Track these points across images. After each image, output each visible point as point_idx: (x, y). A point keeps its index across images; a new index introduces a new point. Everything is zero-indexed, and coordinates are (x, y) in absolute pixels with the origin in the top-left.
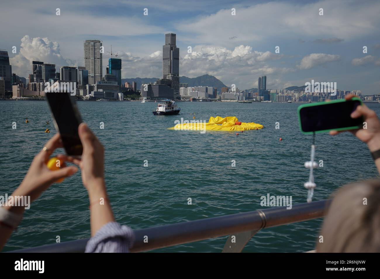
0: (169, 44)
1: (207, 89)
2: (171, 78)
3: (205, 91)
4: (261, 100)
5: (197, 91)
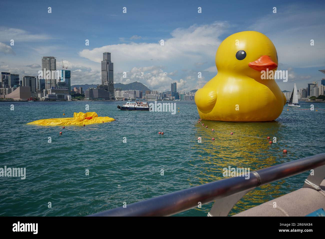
0: (106, 60)
1: (135, 92)
2: (107, 84)
4: (173, 99)
5: (128, 94)
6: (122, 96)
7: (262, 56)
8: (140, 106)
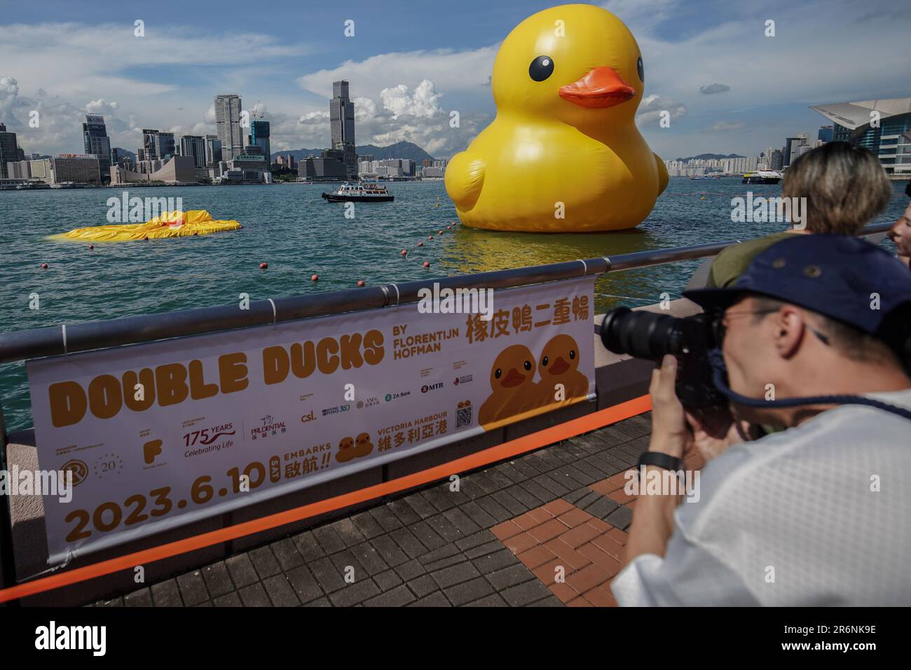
0: (339, 97)
1: (401, 162)
2: (342, 148)
3: (398, 165)
5: (385, 166)
6: (374, 172)
7: (592, 69)
8: (371, 193)
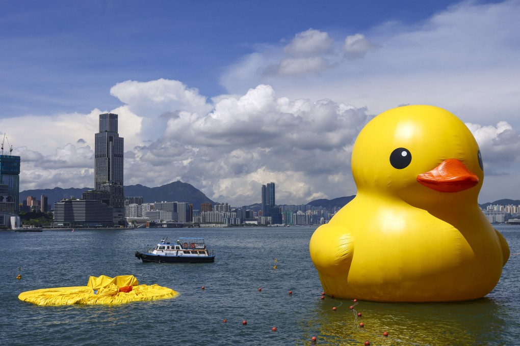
0: (106, 131)
1: (175, 205)
2: (108, 189)
3: (172, 209)
4: (267, 223)
5: (157, 210)
6: (144, 217)
7: (444, 160)
